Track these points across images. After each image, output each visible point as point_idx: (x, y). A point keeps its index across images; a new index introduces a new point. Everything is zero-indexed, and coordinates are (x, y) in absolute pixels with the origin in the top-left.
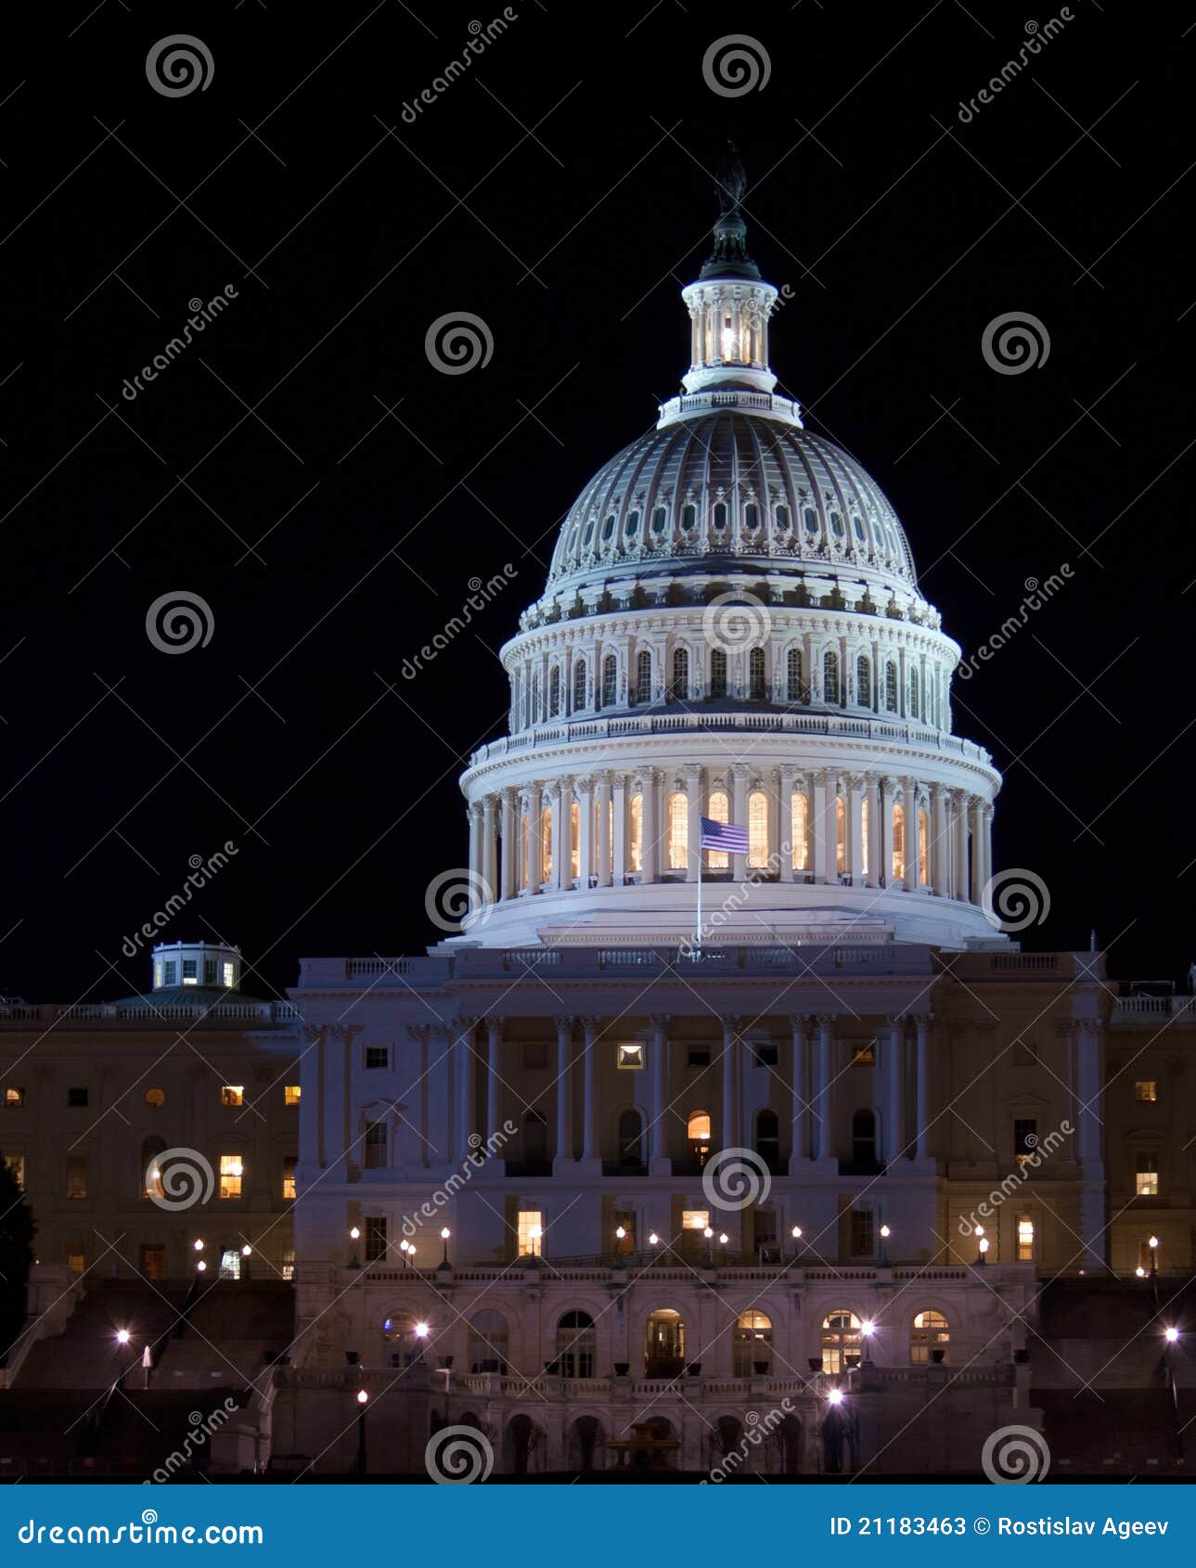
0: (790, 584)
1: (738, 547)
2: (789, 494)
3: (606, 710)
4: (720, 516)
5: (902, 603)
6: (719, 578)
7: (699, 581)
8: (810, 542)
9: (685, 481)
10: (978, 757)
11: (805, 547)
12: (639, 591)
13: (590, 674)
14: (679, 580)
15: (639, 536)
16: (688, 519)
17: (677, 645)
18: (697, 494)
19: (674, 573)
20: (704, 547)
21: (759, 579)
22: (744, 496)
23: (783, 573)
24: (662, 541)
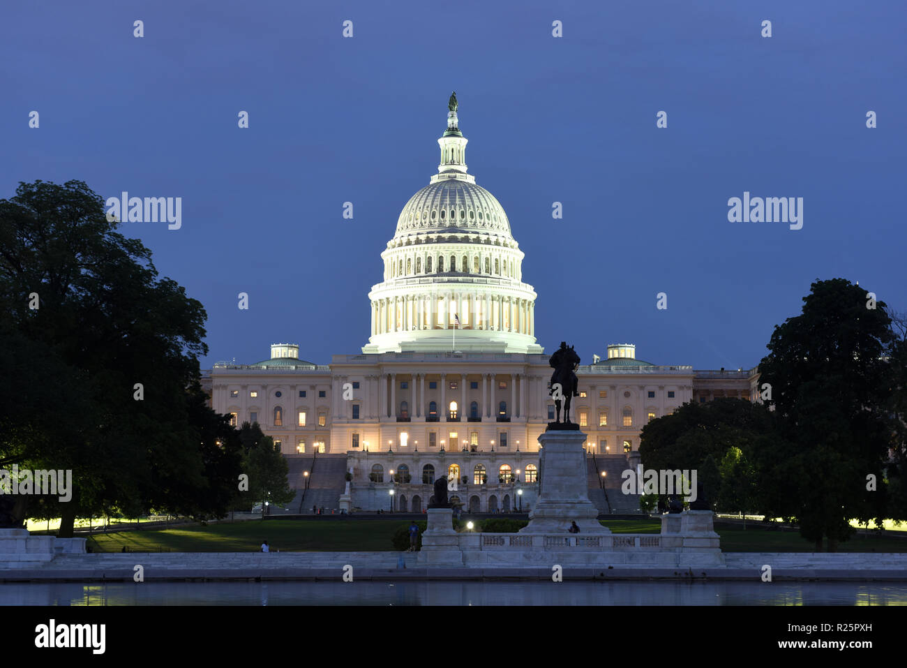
0: (474, 236)
1: (458, 224)
2: (474, 207)
3: (418, 275)
4: (453, 214)
5: (508, 242)
6: (453, 234)
7: (446, 235)
8: (480, 222)
9: (442, 203)
10: (530, 288)
11: (479, 224)
12: (428, 237)
13: (412, 263)
14: (441, 235)
15: (427, 220)
16: (443, 215)
17: (440, 255)
18: (445, 208)
19: (439, 232)
20: (448, 224)
21: (466, 235)
22: (460, 208)
23: (473, 233)
24: (435, 222)
